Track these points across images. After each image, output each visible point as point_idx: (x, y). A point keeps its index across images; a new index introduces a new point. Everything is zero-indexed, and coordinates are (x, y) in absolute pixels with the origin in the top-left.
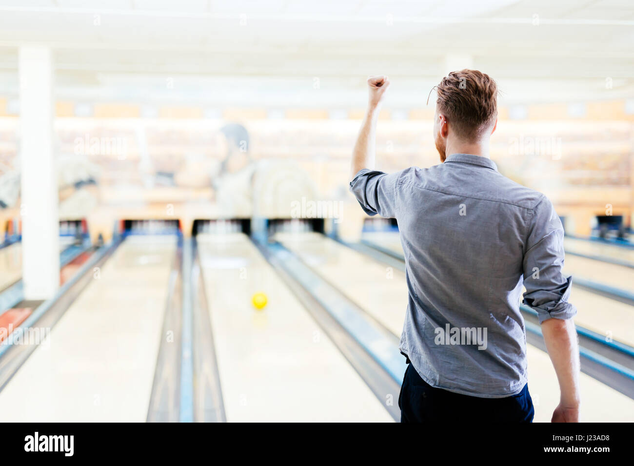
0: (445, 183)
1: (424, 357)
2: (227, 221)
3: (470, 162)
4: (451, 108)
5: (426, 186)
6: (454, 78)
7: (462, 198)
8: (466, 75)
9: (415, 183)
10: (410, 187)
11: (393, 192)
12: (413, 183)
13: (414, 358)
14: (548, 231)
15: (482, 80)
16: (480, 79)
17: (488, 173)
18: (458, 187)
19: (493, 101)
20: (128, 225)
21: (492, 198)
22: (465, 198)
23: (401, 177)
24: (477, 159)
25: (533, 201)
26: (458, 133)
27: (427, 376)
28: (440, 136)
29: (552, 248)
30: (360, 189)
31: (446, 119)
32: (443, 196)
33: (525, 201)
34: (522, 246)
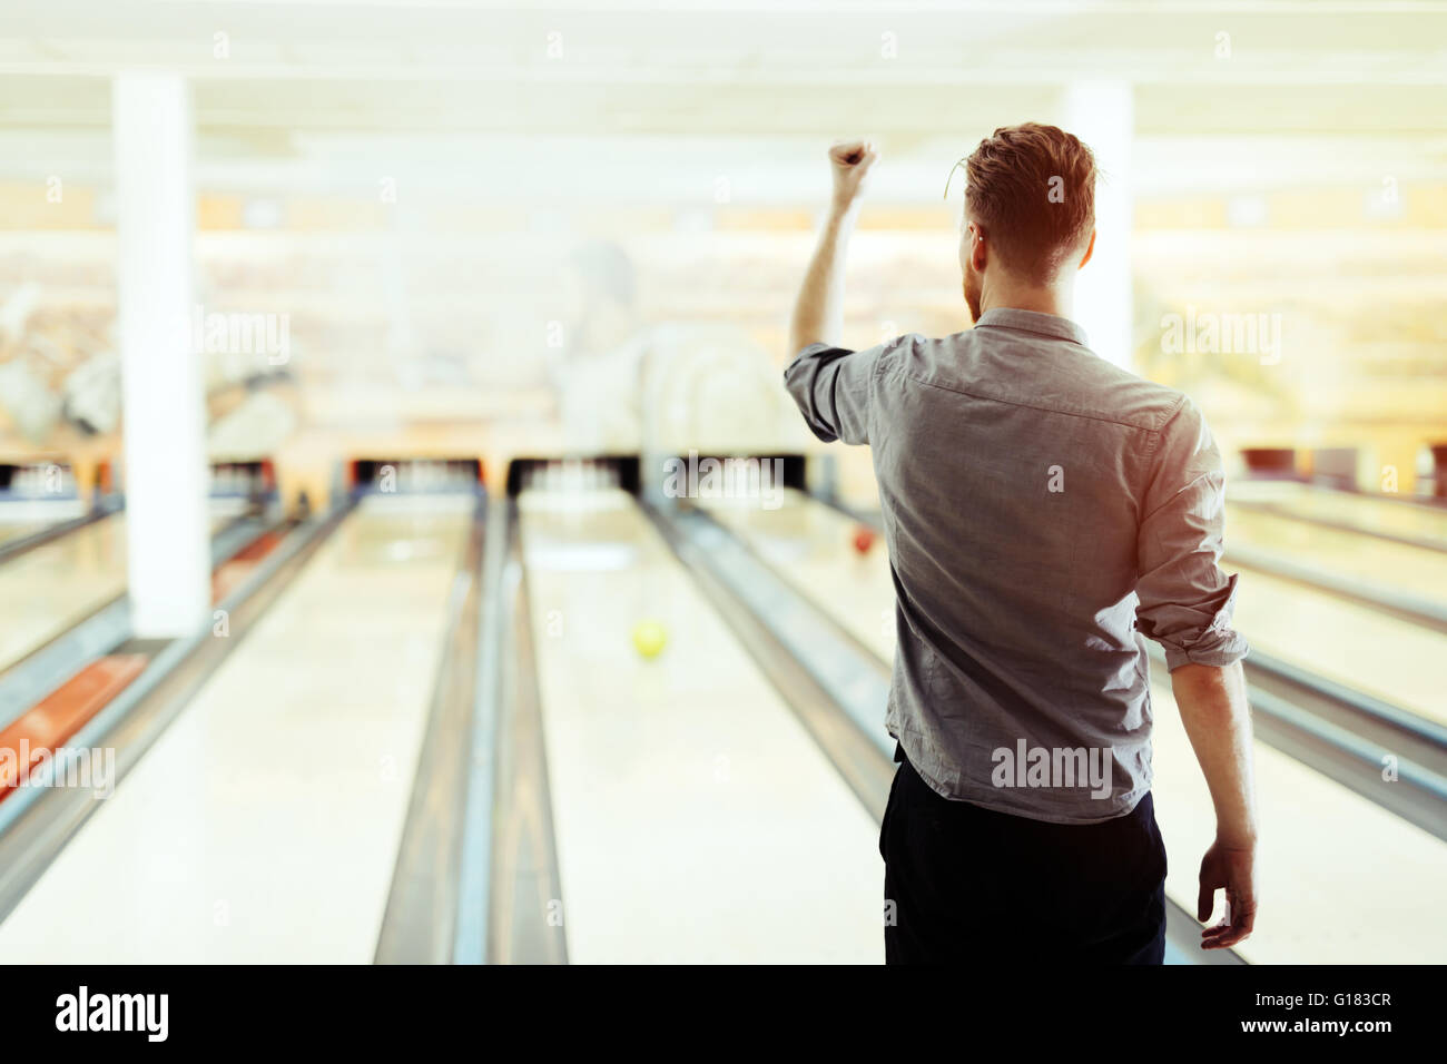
0: (973, 374)
1: (928, 740)
2: (586, 461)
3: (1028, 328)
4: (993, 205)
5: (933, 380)
6: (1003, 142)
7: (1007, 407)
8: (1029, 136)
9: (910, 373)
10: (899, 380)
11: (867, 390)
12: (907, 373)
13: (909, 743)
14: (1191, 479)
15: (1063, 147)
16: (1058, 144)
17: (1066, 351)
18: (1000, 381)
19: (1085, 192)
20: (365, 472)
21: (1073, 409)
22: (1014, 407)
23: (882, 357)
24: (1042, 322)
25: (1161, 414)
26: (1007, 263)
27: (936, 777)
28: (970, 269)
29: (1198, 515)
30: (802, 386)
31: (983, 231)
32: (969, 401)
33: (1143, 414)
34: (1134, 509)
